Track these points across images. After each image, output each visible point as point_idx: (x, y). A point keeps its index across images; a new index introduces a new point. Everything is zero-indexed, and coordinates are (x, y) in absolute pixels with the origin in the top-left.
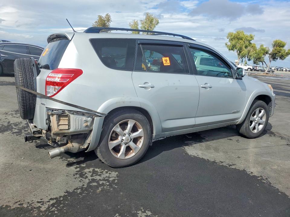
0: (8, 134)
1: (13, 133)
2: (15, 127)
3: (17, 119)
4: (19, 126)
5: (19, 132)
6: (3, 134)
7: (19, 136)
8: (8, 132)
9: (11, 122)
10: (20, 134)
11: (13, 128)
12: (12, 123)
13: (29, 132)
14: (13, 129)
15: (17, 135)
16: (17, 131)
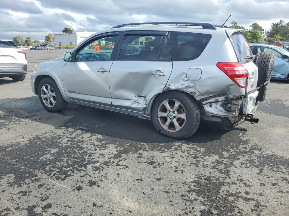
0: (268, 150)
1: (260, 149)
2: (255, 158)
3: (244, 177)
4: (249, 159)
5: (254, 149)
6: (273, 153)
7: (255, 144)
8: (266, 153)
9: (257, 170)
10: (254, 145)
11: (259, 157)
12: (255, 168)
13: (243, 145)
14: (259, 155)
15: (257, 145)
16: (255, 151)
